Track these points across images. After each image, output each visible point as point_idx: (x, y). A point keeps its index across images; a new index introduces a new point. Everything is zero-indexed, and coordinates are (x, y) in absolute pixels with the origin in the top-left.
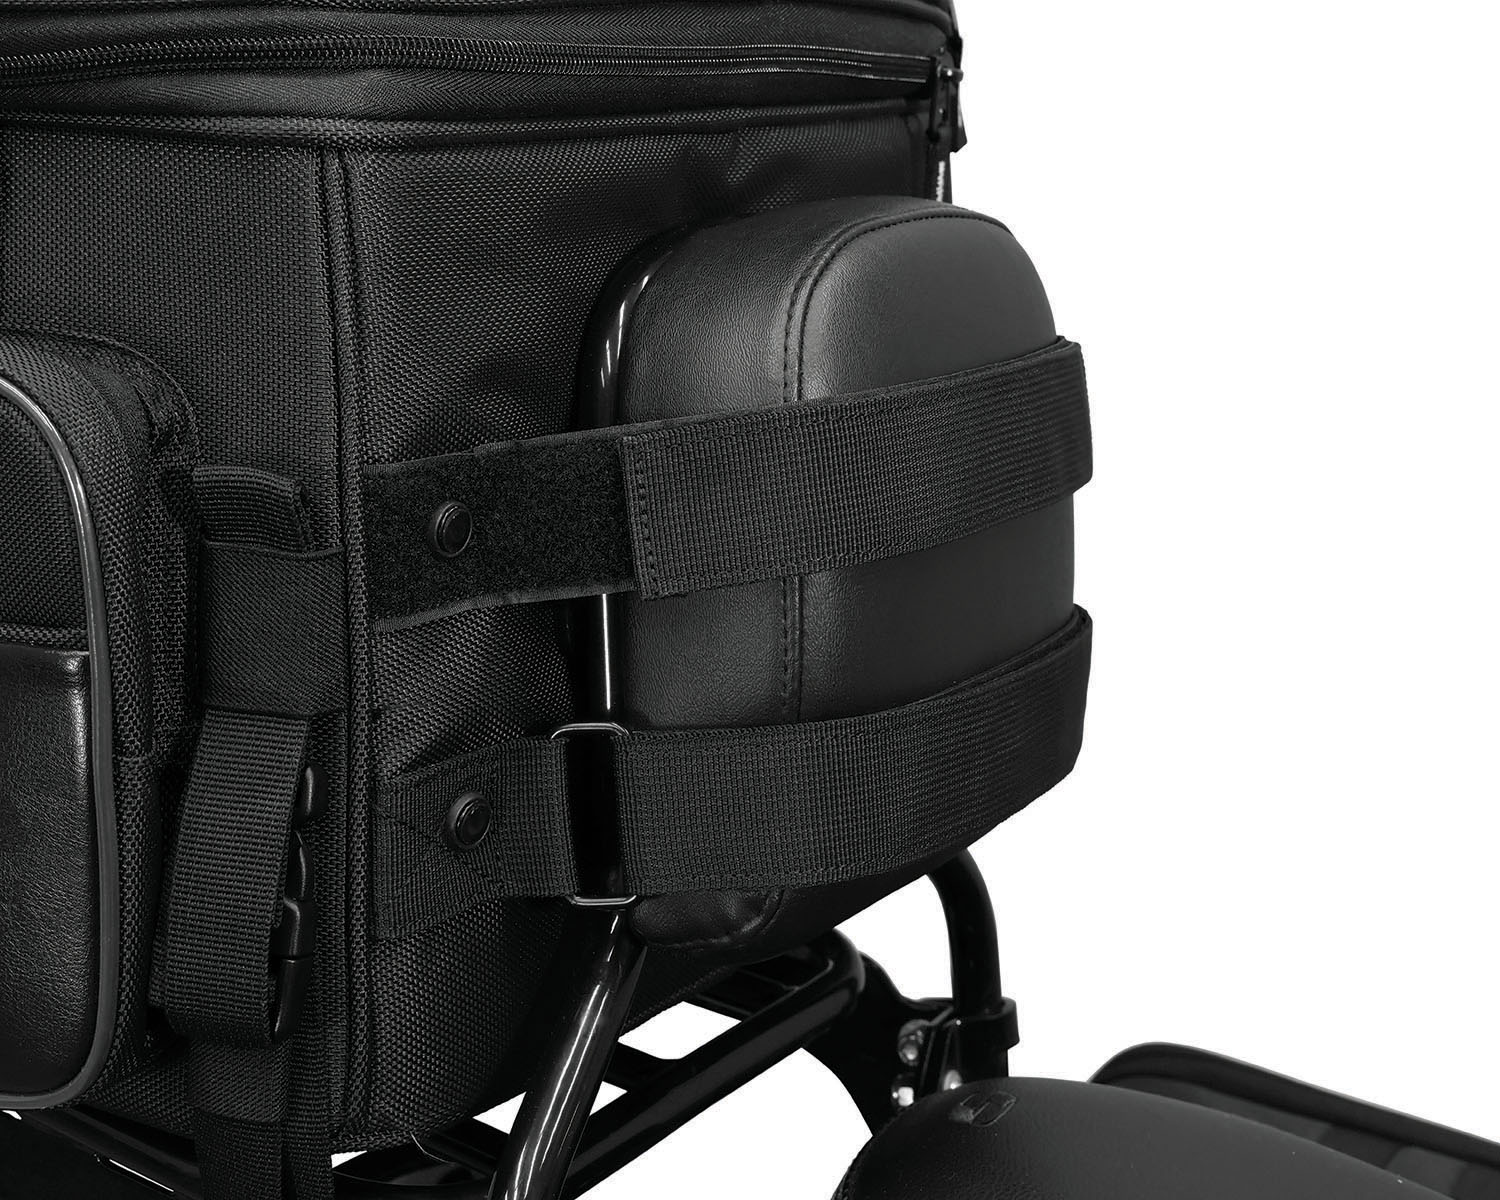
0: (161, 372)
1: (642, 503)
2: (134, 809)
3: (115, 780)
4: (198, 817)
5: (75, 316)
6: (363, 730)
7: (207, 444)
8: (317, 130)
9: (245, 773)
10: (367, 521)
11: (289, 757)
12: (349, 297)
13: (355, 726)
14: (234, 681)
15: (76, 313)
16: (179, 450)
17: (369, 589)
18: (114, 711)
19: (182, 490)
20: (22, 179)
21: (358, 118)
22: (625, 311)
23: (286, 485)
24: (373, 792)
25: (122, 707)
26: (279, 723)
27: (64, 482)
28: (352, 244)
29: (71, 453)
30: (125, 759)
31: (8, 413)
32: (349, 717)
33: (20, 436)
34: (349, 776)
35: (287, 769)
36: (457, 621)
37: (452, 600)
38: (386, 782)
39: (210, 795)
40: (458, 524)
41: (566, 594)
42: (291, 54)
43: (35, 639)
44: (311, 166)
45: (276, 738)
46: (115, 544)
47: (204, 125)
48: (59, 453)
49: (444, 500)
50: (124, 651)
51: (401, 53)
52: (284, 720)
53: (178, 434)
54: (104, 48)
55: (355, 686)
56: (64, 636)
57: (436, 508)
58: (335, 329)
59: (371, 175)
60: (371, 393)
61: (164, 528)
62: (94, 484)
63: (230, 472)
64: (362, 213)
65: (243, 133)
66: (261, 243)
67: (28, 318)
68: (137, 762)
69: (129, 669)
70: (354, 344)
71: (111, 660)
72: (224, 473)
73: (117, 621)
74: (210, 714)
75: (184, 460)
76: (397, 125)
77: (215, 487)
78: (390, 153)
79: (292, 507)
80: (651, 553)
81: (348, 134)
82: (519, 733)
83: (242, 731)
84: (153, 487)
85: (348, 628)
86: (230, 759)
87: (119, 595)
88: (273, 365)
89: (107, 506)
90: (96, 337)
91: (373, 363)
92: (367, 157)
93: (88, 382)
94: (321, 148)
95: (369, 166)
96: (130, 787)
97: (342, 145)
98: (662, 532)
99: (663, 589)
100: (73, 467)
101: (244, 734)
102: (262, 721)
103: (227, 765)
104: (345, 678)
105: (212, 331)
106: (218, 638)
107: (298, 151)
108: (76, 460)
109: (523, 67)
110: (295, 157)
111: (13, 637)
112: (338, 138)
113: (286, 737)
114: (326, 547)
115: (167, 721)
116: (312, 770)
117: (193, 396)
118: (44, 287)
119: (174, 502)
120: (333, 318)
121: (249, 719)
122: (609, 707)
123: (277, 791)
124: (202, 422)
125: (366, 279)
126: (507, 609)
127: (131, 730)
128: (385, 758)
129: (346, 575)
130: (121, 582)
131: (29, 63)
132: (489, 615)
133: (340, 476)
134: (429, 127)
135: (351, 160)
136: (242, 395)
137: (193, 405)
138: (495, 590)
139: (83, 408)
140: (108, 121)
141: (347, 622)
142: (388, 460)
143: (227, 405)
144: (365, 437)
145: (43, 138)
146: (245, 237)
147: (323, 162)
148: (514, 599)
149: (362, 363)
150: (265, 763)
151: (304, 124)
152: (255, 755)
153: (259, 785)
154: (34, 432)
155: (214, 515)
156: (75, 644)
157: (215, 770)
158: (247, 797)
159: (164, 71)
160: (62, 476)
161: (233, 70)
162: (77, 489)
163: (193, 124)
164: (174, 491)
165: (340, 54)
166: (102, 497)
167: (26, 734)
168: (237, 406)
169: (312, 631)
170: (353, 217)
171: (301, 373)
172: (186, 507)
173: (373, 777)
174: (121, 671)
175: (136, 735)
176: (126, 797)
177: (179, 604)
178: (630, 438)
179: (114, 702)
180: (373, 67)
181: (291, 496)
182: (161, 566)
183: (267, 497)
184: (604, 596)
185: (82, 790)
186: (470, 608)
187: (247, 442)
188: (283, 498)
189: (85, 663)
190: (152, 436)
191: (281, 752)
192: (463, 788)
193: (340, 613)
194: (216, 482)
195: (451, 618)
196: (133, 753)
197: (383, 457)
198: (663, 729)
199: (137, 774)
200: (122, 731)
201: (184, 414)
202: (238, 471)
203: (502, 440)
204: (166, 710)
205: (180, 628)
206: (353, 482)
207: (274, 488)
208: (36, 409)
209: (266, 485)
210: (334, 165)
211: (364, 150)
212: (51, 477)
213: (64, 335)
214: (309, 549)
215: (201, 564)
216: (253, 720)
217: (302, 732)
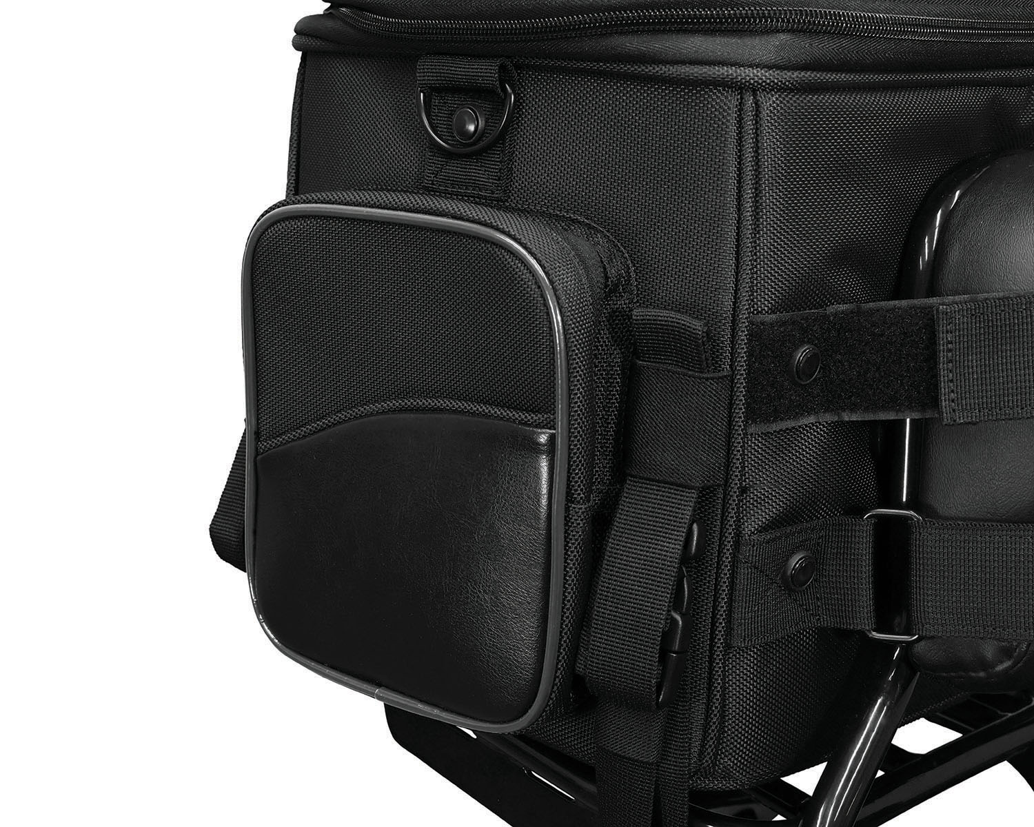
0: (614, 242)
1: (950, 354)
2: (576, 540)
3: (565, 520)
4: (618, 550)
5: (558, 201)
6: (734, 501)
7: (641, 294)
8: (740, 75)
9: (651, 523)
10: (750, 354)
11: (682, 514)
12: (752, 195)
13: (729, 497)
14: (648, 459)
15: (560, 198)
16: (622, 296)
17: (747, 403)
18: (568, 472)
19: (622, 324)
20: (530, 105)
21: (769, 67)
22: (941, 214)
23: (697, 326)
24: (737, 544)
25: (574, 470)
26: (678, 490)
27: (548, 314)
28: (757, 157)
29: (555, 294)
30: (573, 505)
31: (514, 264)
32: (725, 491)
33: (522, 280)
34: (721, 532)
35: (680, 523)
36: (804, 430)
37: (802, 415)
38: (747, 538)
39: (626, 535)
40: (811, 361)
41: (883, 416)
42: (726, 21)
43: (520, 419)
44: (732, 101)
45: (674, 501)
46: (579, 358)
47: (661, 69)
48: (547, 293)
49: (802, 343)
50: (579, 432)
51: (804, 21)
52: (681, 489)
53: (623, 286)
54: (598, 14)
55: (731, 469)
56: (539, 419)
57: (797, 349)
58: (739, 218)
59: (774, 108)
60: (760, 264)
61: (608, 350)
62: (569, 316)
63: (659, 314)
64: (766, 136)
65: (689, 76)
66: (692, 155)
67: (526, 201)
68: (581, 508)
69: (581, 445)
70: (752, 229)
71: (570, 437)
72: (655, 314)
73: (576, 411)
74: (629, 480)
75: (625, 304)
76: (796, 74)
77: (647, 324)
78: (789, 93)
79: (700, 341)
80: (953, 391)
81: (761, 79)
82: (840, 512)
83: (651, 494)
84: (603, 321)
85: (730, 429)
86: (642, 512)
87: (579, 395)
88: (693, 241)
89: (576, 332)
90: (572, 216)
91: (763, 243)
92: (773, 96)
93: (568, 246)
94: (741, 88)
95: (774, 102)
96: (575, 525)
97: (756, 86)
98: (962, 376)
99: (960, 418)
100: (556, 304)
101: (653, 496)
102: (665, 488)
103: (639, 516)
104: (724, 463)
105: (652, 215)
106: (640, 428)
107: (725, 90)
108: (558, 299)
109: (885, 33)
110: (722, 94)
111: (504, 417)
112: (755, 82)
113: (681, 500)
114: (719, 371)
115: (599, 482)
116: (697, 525)
117: (634, 260)
118: (539, 180)
119: (616, 333)
120: (739, 210)
121: (656, 486)
122: (904, 500)
123: (673, 537)
124: (640, 278)
125: (764, 183)
126: (842, 423)
127: (579, 486)
128: (747, 522)
129: (732, 392)
130: (581, 385)
131: (546, 24)
132: (826, 427)
133: (734, 321)
134: (818, 76)
135: (761, 97)
136: (670, 260)
137: (634, 266)
138: (833, 410)
139: (564, 264)
140: (594, 66)
141: (730, 423)
142: (767, 312)
143: (658, 267)
144: (753, 295)
145: (547, 76)
146: (681, 150)
147: (742, 98)
148: (846, 417)
149: (755, 242)
150: (666, 517)
151: (732, 71)
152: (659, 511)
153: (660, 532)
154: (531, 278)
155: (645, 343)
156: (546, 425)
157: (631, 519)
158: (652, 539)
159: (637, 32)
160: (547, 309)
161: (686, 31)
162: (557, 318)
163: (654, 69)
164: (617, 324)
165: (761, 21)
166: (573, 326)
167: (508, 483)
168: (665, 269)
169: (706, 429)
170: (759, 138)
171: (712, 247)
172: (624, 336)
173: (738, 535)
174: (576, 445)
175: (582, 490)
176: (572, 531)
177: (614, 403)
178: (945, 307)
179: (570, 466)
180: (783, 31)
181: (700, 333)
182: (604, 376)
183: (683, 333)
184: (908, 420)
185: (542, 524)
186: (813, 421)
187: (670, 294)
188: (694, 334)
189: (552, 438)
190: (606, 286)
191: (677, 510)
192: (798, 547)
193: (725, 417)
194: (648, 320)
195: (800, 427)
196: (579, 502)
197: (764, 310)
198: (947, 519)
199: (580, 517)
200: (573, 486)
201: (628, 272)
202: (665, 313)
203: (846, 303)
204: (599, 475)
205: (612, 419)
206: (743, 326)
207: (689, 327)
208: (533, 262)
209: (683, 325)
210: (750, 101)
211: (771, 90)
212: (540, 310)
213: (550, 214)
214: (708, 371)
215: (631, 376)
216: (659, 486)
217: (693, 498)
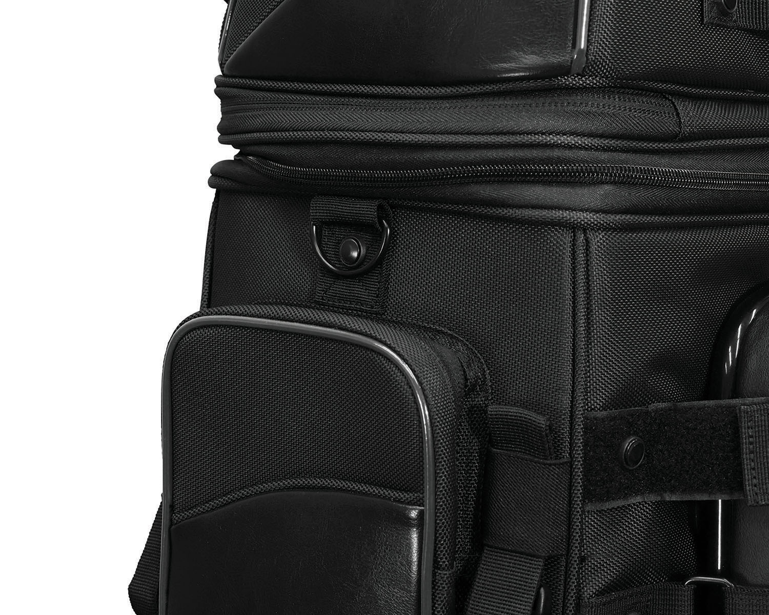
0: (472, 349)
1: (751, 446)
2: (442, 601)
3: (433, 584)
4: (477, 610)
5: (426, 315)
6: (575, 568)
7: (495, 392)
8: (573, 218)
9: (505, 587)
10: (586, 444)
11: (531, 580)
12: (584, 314)
13: (570, 565)
14: (502, 532)
15: (427, 313)
16: (479, 395)
17: (584, 485)
18: (435, 543)
19: (479, 418)
20: (403, 237)
21: (597, 211)
22: (741, 329)
23: (542, 421)
24: (578, 606)
25: (440, 541)
26: (527, 559)
27: (418, 409)
28: (588, 283)
29: (424, 393)
30: (439, 572)
31: (390, 368)
32: (567, 559)
33: (396, 381)
34: (565, 595)
35: (530, 587)
36: (632, 508)
37: (630, 495)
38: (587, 600)
39: (484, 598)
40: (636, 449)
41: (699, 497)
42: (561, 175)
43: (394, 497)
44: (566, 238)
45: (524, 568)
46: (443, 447)
47: (509, 212)
48: (417, 392)
49: (629, 435)
50: (443, 509)
51: (624, 175)
52: (530, 558)
53: (479, 386)
54: (458, 168)
55: (572, 542)
56: (410, 497)
57: (624, 439)
58: (574, 332)
59: (601, 244)
60: (592, 370)
61: (468, 439)
62: (435, 411)
63: (509, 410)
64: (594, 266)
65: (531, 218)
66: (535, 280)
67: (400, 315)
68: (446, 574)
69: (445, 520)
70: (585, 341)
71: (436, 513)
72: (506, 410)
73: (441, 491)
74: (487, 549)
75: (482, 401)
76: (618, 217)
77: (500, 418)
78: (613, 232)
79: (544, 433)
80: (755, 477)
81: (590, 221)
82: (665, 579)
83: (505, 562)
84: (464, 415)
85: (570, 507)
86: (497, 577)
87: (443, 478)
88: (537, 350)
89: (441, 425)
90: (437, 327)
91: (595, 352)
92: (600, 234)
93: (434, 353)
94: (573, 228)
95: (601, 239)
96: (441, 588)
97: (586, 227)
98: (762, 466)
99: (761, 500)
100: (424, 401)
101: (506, 564)
102: (517, 557)
103: (495, 581)
104: (566, 536)
105: (503, 328)
106: (495, 506)
107: (561, 229)
108: (426, 397)
109: (689, 185)
110: (559, 232)
111: (381, 495)
112: (585, 223)
113: (530, 568)
114: (560, 458)
115: (461, 551)
116: (544, 588)
117: (489, 364)
118: (410, 297)
119: (475, 425)
120: (574, 325)
121: (509, 555)
122: (719, 568)
123: (524, 599)
124: (493, 380)
125: (594, 304)
126: (663, 503)
127: (444, 555)
128: (586, 586)
129: (571, 476)
130: (445, 469)
131: (416, 174)
132: (651, 506)
133: (571, 417)
134: (636, 218)
135: (590, 235)
136: (518, 366)
137: (489, 369)
138: (656, 491)
139: (431, 368)
140: (455, 208)
141: (570, 502)
142: (599, 409)
143: (508, 371)
144: (587, 395)
145: (417, 215)
146: (526, 276)
147: (574, 236)
148: (668, 497)
149: (588, 352)
150: (517, 582)
151: (566, 214)
152: (512, 577)
153: (513, 595)
154: (404, 380)
155: (498, 434)
156: (416, 502)
157: (488, 583)
158: (506, 601)
159: (489, 182)
160: (417, 406)
161: (528, 182)
162: (425, 412)
163: (503, 211)
164: (475, 418)
165: (588, 175)
166: (438, 419)
167: (385, 551)
168: (514, 372)
169: (550, 507)
170: (589, 268)
171: (553, 355)
172: (481, 428)
173: (579, 598)
174: (441, 520)
175: (446, 558)
176: (438, 594)
177: (473, 484)
178: (746, 407)
179: (436, 538)
180: (607, 183)
181: (543, 426)
182: (465, 461)
183: (530, 427)
184: (720, 501)
185: (413, 587)
186: (640, 501)
187: (518, 393)
188: (539, 427)
189: (421, 514)
190: (466, 386)
191: (527, 576)
192: (630, 609)
193: (566, 497)
194: (501, 415)
195: (629, 505)
196: (444, 569)
197: (597, 407)
198: (756, 586)
199: (445, 581)
200: (439, 555)
201: (484, 375)
202: (514, 410)
203: (665, 402)
204: (461, 545)
205: (472, 497)
206: (579, 419)
207: (534, 421)
208: (406, 367)
209: (529, 419)
210: (581, 238)
211: (598, 229)
212: (411, 406)
213: (420, 325)
214: (551, 458)
215: (487, 461)
216: (511, 555)
217: (540, 566)
